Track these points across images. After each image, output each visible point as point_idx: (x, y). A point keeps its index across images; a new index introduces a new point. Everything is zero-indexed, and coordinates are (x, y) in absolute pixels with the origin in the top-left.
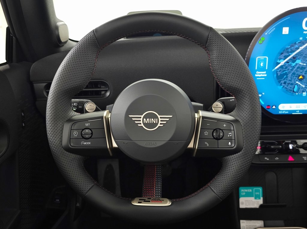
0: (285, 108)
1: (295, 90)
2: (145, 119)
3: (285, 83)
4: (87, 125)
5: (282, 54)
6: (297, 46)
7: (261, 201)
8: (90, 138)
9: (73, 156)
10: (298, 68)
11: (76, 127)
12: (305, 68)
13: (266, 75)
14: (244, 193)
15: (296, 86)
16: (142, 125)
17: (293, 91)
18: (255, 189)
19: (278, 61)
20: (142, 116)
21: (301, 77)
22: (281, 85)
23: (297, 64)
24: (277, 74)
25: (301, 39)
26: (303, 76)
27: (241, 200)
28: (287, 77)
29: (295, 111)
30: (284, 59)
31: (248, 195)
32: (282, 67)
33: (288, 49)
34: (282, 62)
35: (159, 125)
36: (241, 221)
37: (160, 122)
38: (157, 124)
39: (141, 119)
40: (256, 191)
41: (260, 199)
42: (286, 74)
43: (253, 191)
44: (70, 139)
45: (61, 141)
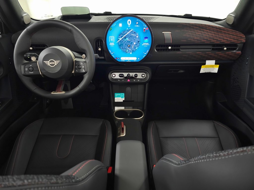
0: (123, 59)
1: (127, 51)
2: (50, 63)
3: (122, 48)
4: (31, 66)
5: (120, 35)
6: (126, 32)
7: (124, 99)
8: (33, 71)
9: (27, 77)
10: (127, 42)
11: (26, 66)
12: (130, 42)
13: (114, 44)
14: (117, 96)
15: (127, 50)
16: (49, 65)
17: (126, 52)
18: (122, 94)
19: (119, 39)
20: (49, 62)
21: (129, 46)
22: (121, 49)
23: (126, 40)
24: (119, 44)
25: (127, 29)
26: (130, 45)
27: (116, 98)
28: (123, 46)
29: (128, 60)
30: (121, 38)
31: (118, 96)
32: (120, 41)
33: (122, 33)
34: (120, 39)
35: (55, 65)
36: (115, 107)
37: (56, 63)
38: (54, 64)
39: (49, 63)
40: (122, 95)
41: (123, 98)
42: (122, 44)
43: (120, 95)
44: (25, 71)
45: (21, 72)
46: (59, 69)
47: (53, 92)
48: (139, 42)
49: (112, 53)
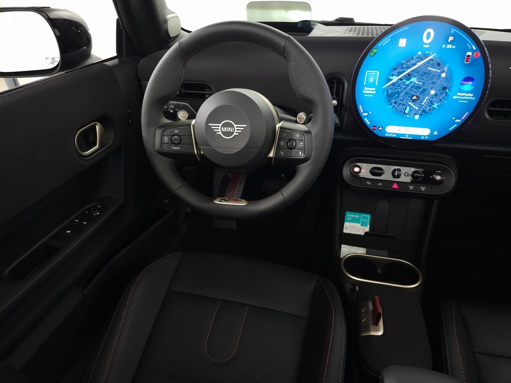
0: (392, 130)
1: (407, 111)
2: (223, 128)
3: (395, 103)
4: (176, 131)
5: (395, 69)
6: (413, 62)
7: (367, 229)
8: (179, 143)
9: (165, 159)
10: (412, 87)
11: (167, 132)
12: (420, 88)
13: (375, 92)
14: (350, 219)
15: (408, 107)
16: (220, 133)
17: (404, 113)
18: (363, 215)
19: (391, 78)
20: (220, 125)
21: (415, 98)
22: (391, 104)
23: (411, 82)
24: (388, 92)
25: (420, 53)
26: (418, 97)
27: (346, 224)
28: (398, 96)
29: (404, 135)
30: (398, 76)
31: (354, 220)
32: (394, 84)
33: (403, 64)
34: (395, 79)
35: (235, 134)
36: (343, 246)
37: (236, 131)
39: (220, 128)
40: (364, 218)
41: (366, 226)
42: (398, 93)
43: (360, 217)
44: (162, 144)
45: (154, 145)
46: (241, 145)
47: (219, 199)
48: (445, 88)
49: (364, 114)
